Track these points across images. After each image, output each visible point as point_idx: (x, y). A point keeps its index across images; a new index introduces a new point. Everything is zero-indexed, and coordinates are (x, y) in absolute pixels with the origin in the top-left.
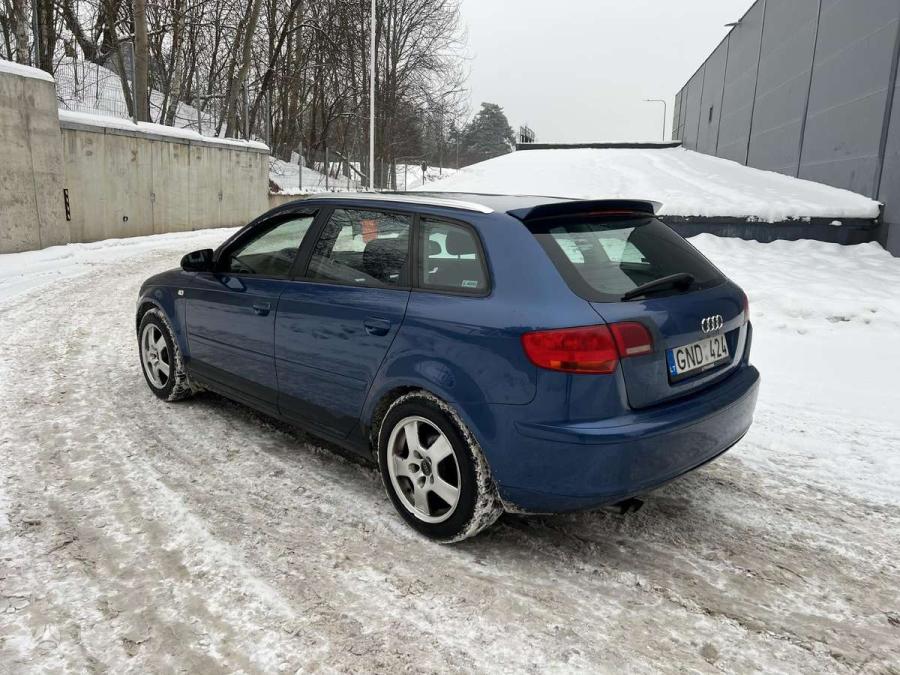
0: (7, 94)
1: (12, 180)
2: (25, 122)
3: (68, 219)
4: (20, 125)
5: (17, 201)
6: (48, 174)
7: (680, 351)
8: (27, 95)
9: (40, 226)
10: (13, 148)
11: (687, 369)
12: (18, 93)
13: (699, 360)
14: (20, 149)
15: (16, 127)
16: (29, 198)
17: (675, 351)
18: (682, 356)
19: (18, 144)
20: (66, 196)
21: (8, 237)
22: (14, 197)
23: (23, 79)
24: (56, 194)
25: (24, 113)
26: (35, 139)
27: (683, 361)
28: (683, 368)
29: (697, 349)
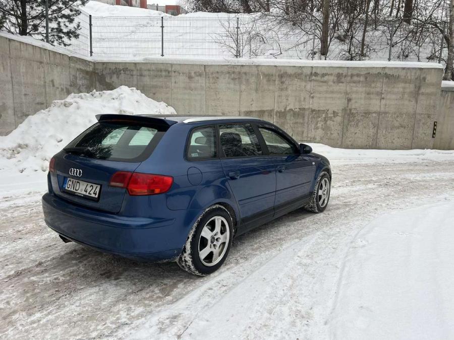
0: (409, 78)
1: (402, 117)
2: (417, 90)
3: (433, 137)
4: (414, 92)
5: (402, 127)
6: (425, 114)
7: (70, 180)
8: (422, 77)
9: (413, 139)
10: (406, 102)
11: (69, 189)
12: (416, 77)
13: (77, 189)
14: (411, 102)
15: (411, 92)
16: (410, 126)
17: (69, 179)
18: (70, 183)
19: (409, 100)
20: (435, 125)
21: (392, 142)
22: (400, 125)
23: (421, 69)
24: (429, 124)
25: (418, 85)
26: (421, 97)
27: (70, 185)
28: (68, 188)
29: (78, 184)
